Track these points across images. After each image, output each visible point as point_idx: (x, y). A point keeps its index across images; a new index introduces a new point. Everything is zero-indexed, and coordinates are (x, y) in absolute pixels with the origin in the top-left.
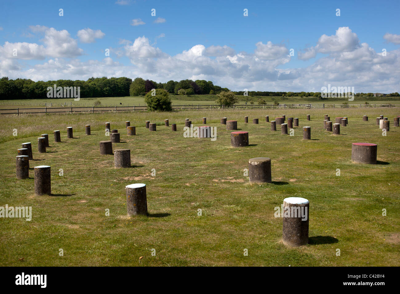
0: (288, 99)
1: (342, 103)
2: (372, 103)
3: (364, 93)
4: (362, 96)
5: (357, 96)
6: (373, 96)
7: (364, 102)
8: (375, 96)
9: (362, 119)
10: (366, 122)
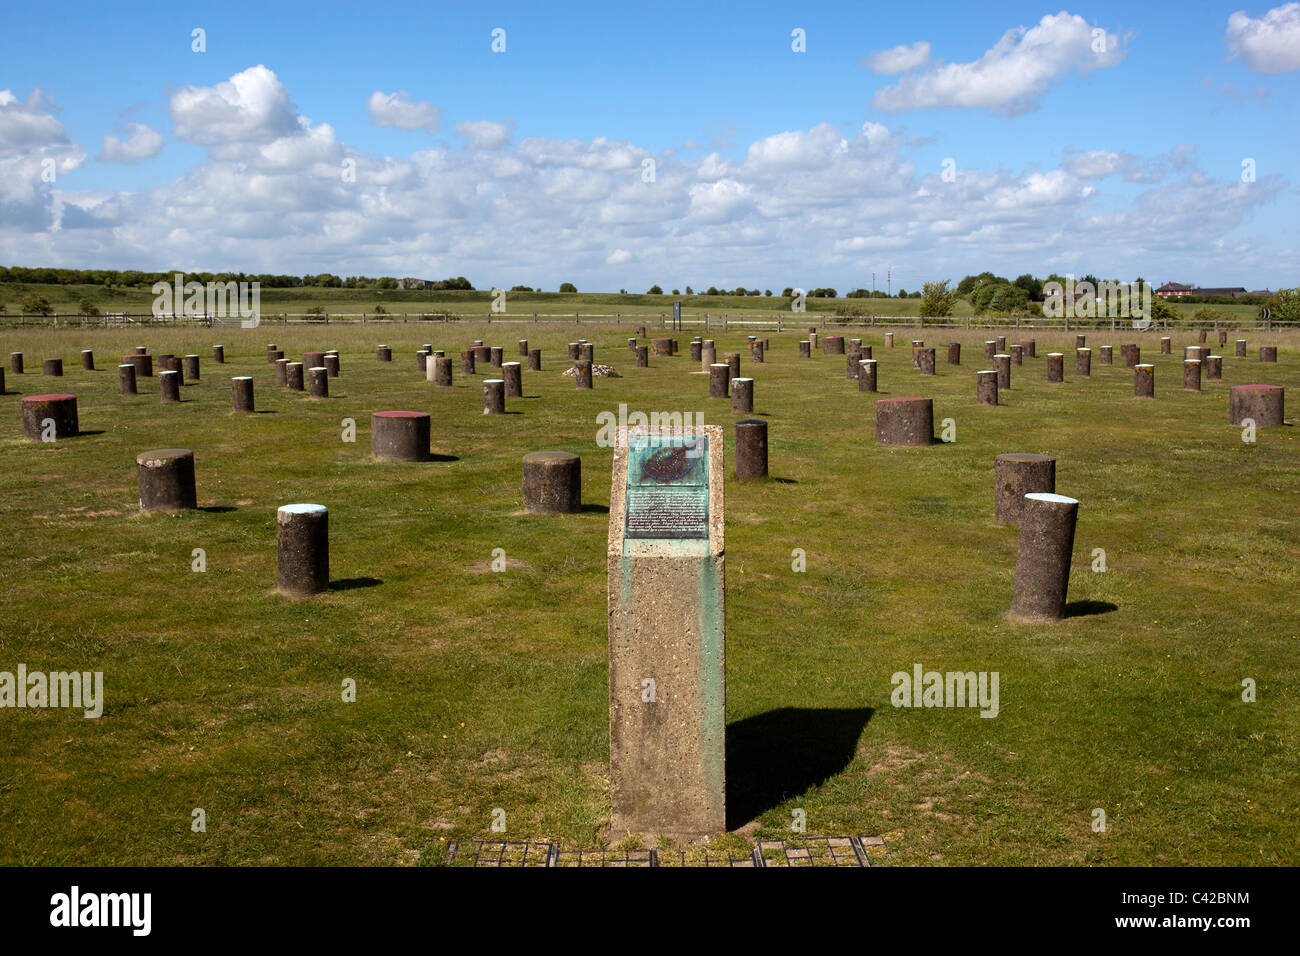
0: (123, 294)
1: (305, 308)
2: (394, 309)
3: (369, 276)
4: (363, 287)
5: (349, 287)
6: (396, 286)
7: (373, 306)
8: (401, 286)
9: (374, 355)
10: (386, 365)
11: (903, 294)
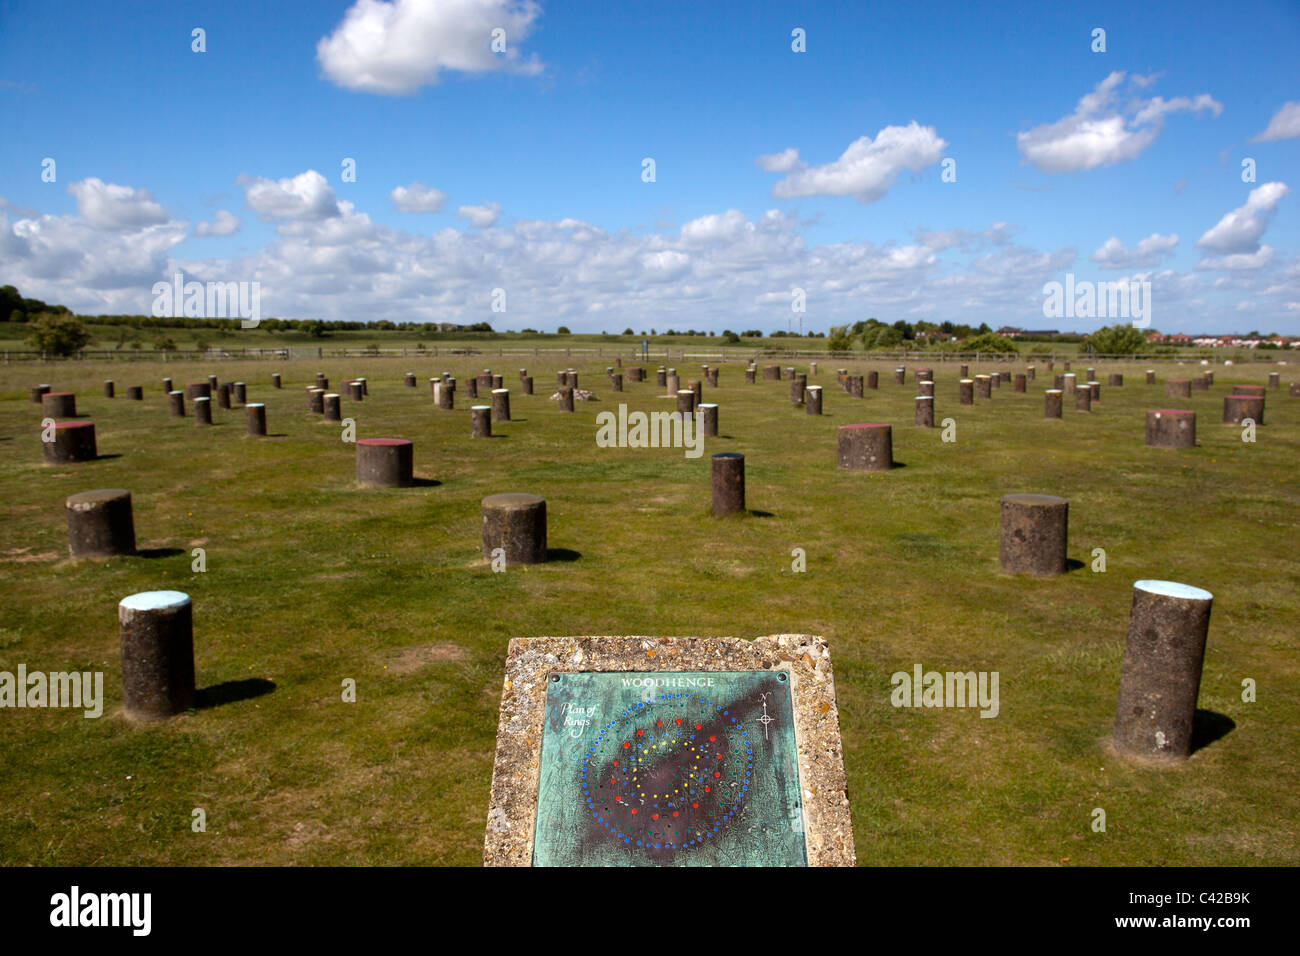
0: (233, 336)
1: (366, 345)
2: (430, 346)
3: (416, 322)
4: (411, 330)
5: (401, 329)
6: (436, 329)
7: (416, 344)
8: (440, 329)
9: (403, 382)
10: (410, 390)
11: (811, 335)
